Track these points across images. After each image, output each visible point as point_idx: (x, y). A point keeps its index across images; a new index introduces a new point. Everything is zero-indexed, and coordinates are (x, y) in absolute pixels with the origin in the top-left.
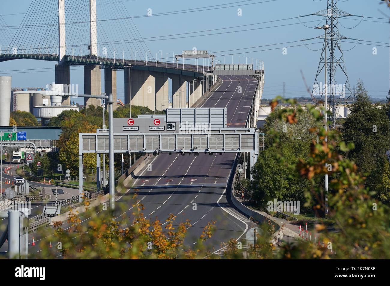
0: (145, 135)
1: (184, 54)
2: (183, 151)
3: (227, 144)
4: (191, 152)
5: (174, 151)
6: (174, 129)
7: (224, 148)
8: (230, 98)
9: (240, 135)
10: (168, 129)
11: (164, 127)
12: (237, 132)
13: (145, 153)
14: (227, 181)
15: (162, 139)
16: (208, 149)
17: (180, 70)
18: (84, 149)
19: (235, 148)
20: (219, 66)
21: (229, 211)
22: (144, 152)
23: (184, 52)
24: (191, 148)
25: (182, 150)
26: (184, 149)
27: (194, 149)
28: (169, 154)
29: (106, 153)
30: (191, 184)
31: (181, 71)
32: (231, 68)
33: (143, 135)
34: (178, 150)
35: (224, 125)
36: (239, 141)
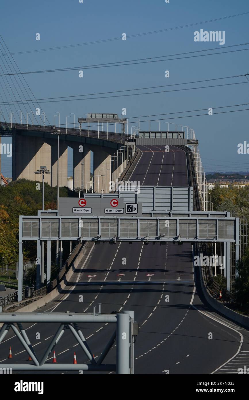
0: (100, 219)
1: (89, 117)
2: (147, 239)
3: (200, 231)
4: (156, 240)
5: (135, 239)
6: (136, 212)
7: (197, 237)
8: (159, 174)
9: (217, 220)
10: (128, 211)
11: (122, 209)
12: (211, 217)
13: (100, 241)
14: (193, 277)
15: (121, 224)
16: (178, 237)
17: (84, 137)
18: (25, 235)
19: (211, 237)
20: (143, 134)
21: (210, 316)
22: (98, 239)
23: (90, 115)
24: (157, 235)
25: (145, 237)
26: (148, 237)
27: (160, 237)
28: (128, 243)
29: (52, 241)
30: (149, 280)
31: (86, 139)
32: (158, 136)
33: (98, 219)
34: (140, 238)
35: (189, 207)
36: (216, 228)
